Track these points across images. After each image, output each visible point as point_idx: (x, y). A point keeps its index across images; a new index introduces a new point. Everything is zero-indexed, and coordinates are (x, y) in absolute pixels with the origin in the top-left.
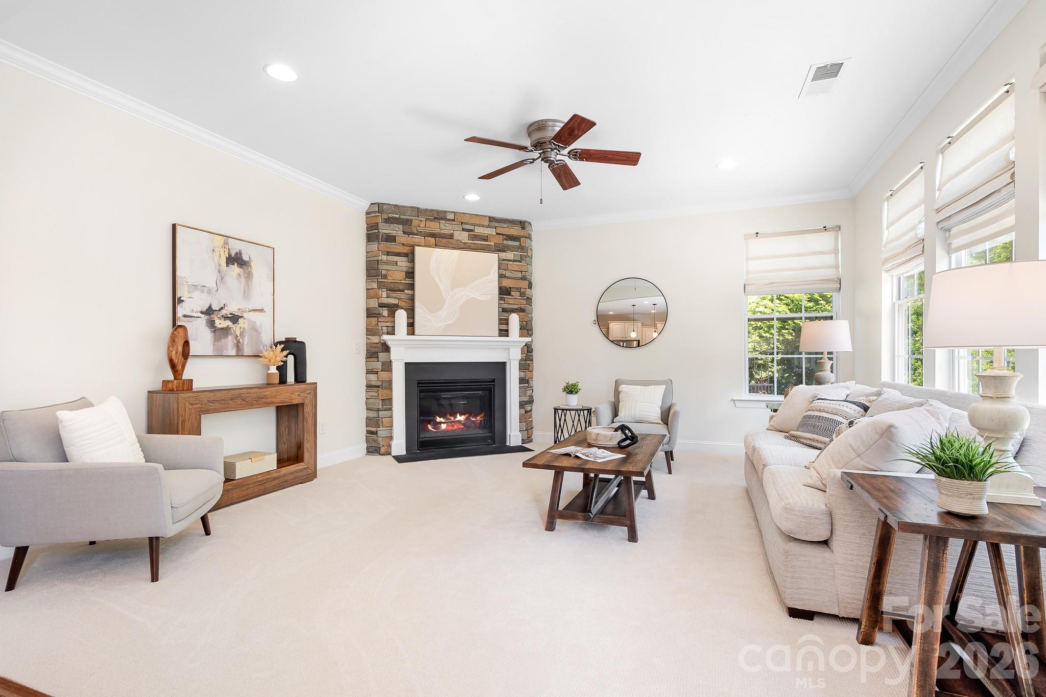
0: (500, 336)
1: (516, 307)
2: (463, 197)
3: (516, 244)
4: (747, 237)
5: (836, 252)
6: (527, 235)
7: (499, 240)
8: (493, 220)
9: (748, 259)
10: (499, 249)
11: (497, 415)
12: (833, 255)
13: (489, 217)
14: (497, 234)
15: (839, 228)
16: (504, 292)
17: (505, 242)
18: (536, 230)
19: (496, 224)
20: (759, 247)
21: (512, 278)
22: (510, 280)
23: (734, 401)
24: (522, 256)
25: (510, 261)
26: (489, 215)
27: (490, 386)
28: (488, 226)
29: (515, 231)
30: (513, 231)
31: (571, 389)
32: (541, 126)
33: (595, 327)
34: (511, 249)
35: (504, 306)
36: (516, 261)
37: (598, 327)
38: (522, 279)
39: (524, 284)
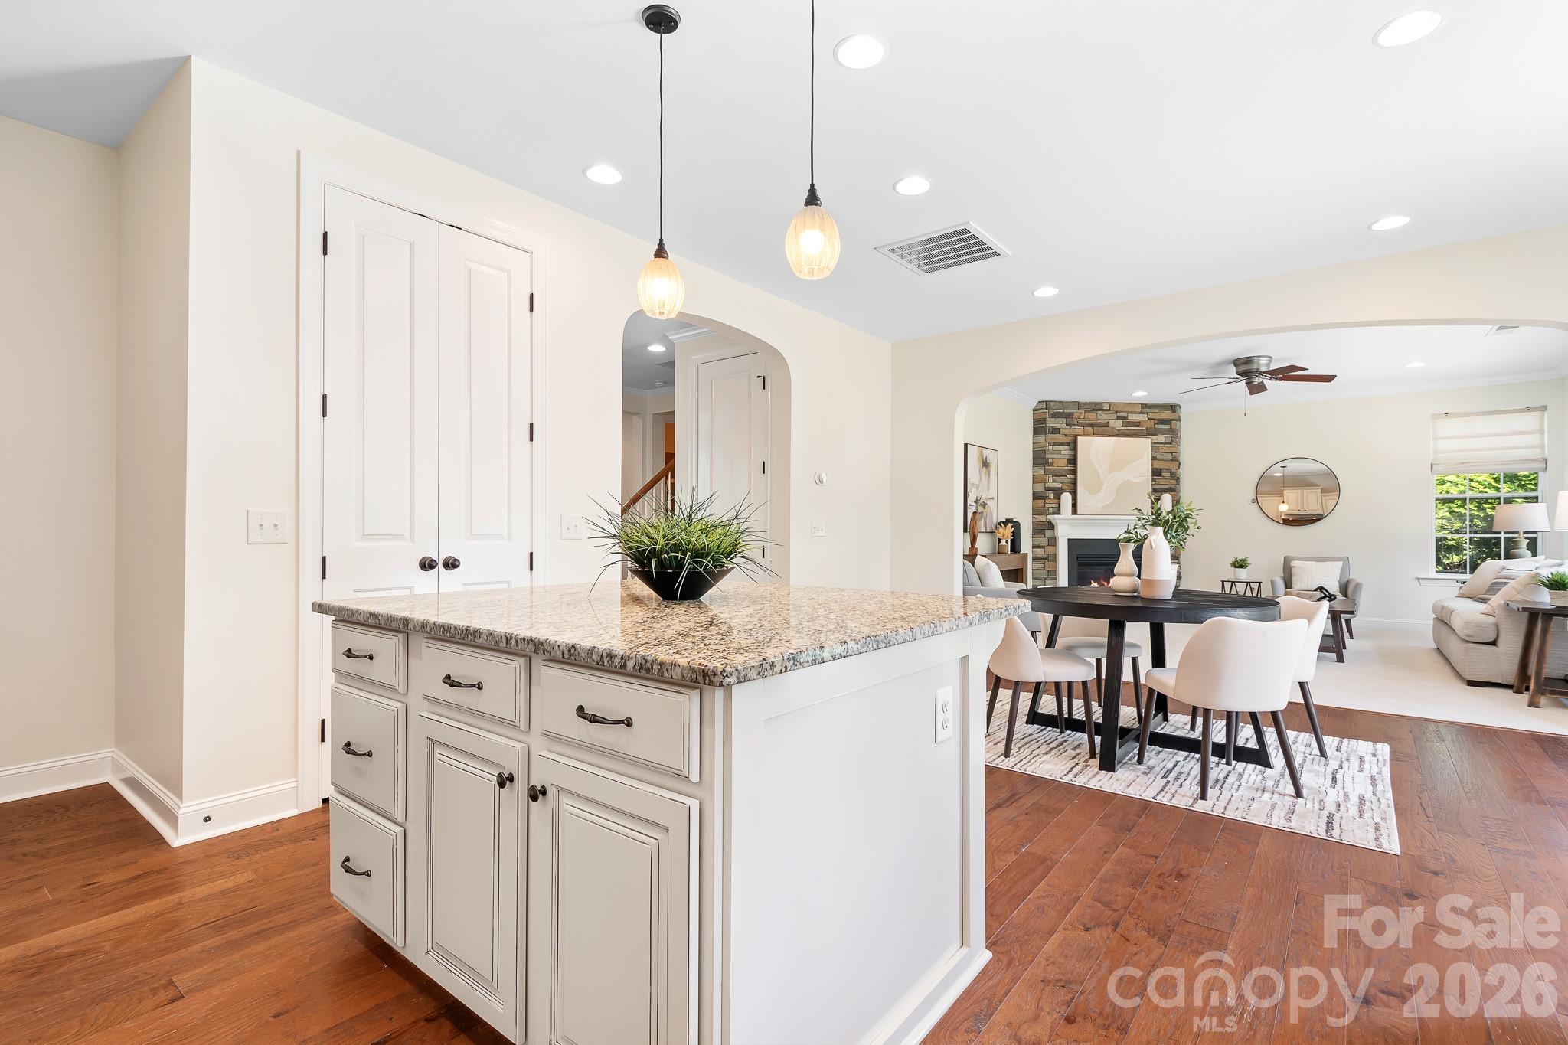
1: (1166, 487)
3: (1167, 427)
4: (1434, 417)
5: (1541, 432)
6: (1177, 418)
7: (1151, 424)
8: (1145, 407)
9: (1435, 439)
10: (1150, 433)
12: (1538, 435)
13: (1142, 404)
14: (1149, 419)
15: (1545, 408)
16: (1156, 473)
17: (1156, 426)
18: (1184, 412)
19: (1147, 410)
20: (1449, 427)
21: (1163, 460)
22: (1159, 461)
23: (1418, 579)
24: (1172, 438)
25: (1161, 443)
26: (1141, 402)
28: (1141, 413)
29: (1166, 415)
30: (1164, 415)
31: (1240, 564)
32: (1248, 361)
33: (1255, 506)
34: (1162, 432)
35: (1157, 486)
36: (1166, 443)
37: (1257, 505)
38: (1172, 460)
39: (1173, 465)
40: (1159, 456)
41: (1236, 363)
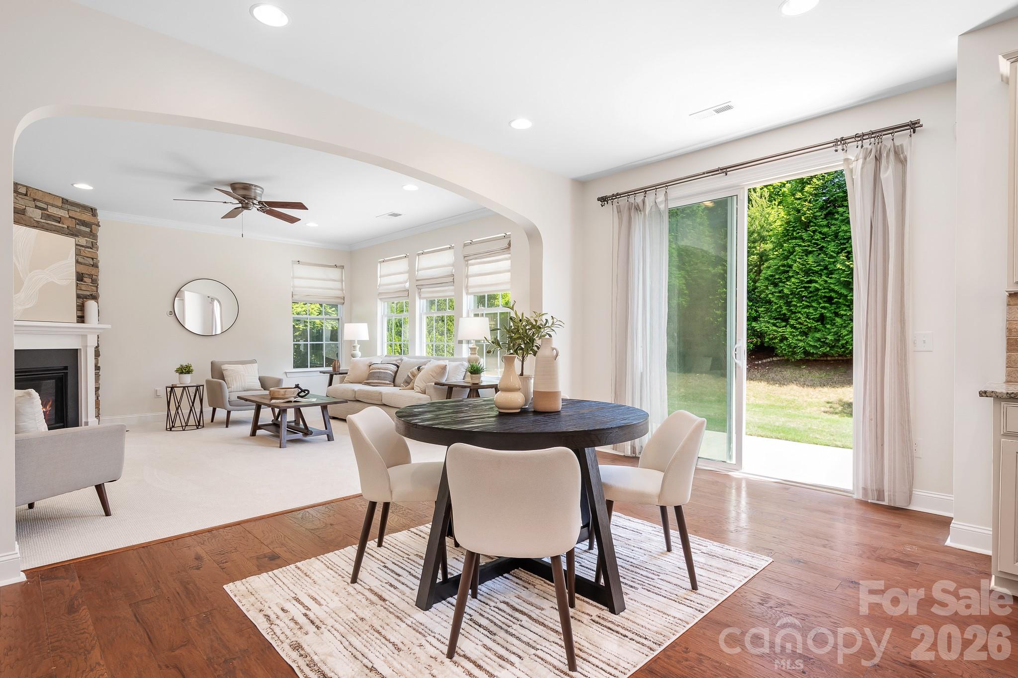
0: (78, 322)
1: (88, 293)
2: (72, 185)
3: (88, 230)
4: (293, 262)
5: (342, 281)
6: (97, 223)
7: (72, 223)
8: (66, 202)
9: (293, 278)
10: (72, 233)
11: (70, 403)
12: (340, 283)
13: (63, 199)
14: (70, 217)
15: (343, 267)
16: (80, 277)
17: (78, 227)
18: (102, 216)
19: (69, 207)
20: (301, 270)
21: (85, 264)
22: (82, 265)
23: (286, 373)
24: (94, 243)
25: (82, 246)
26: (63, 196)
27: (62, 374)
28: (61, 208)
29: (86, 217)
30: (85, 217)
31: (185, 370)
32: (246, 187)
33: (172, 317)
34: (84, 235)
35: (80, 292)
36: (88, 247)
37: (174, 317)
38: (93, 266)
39: (92, 271)
40: (80, 260)
41: (234, 186)
